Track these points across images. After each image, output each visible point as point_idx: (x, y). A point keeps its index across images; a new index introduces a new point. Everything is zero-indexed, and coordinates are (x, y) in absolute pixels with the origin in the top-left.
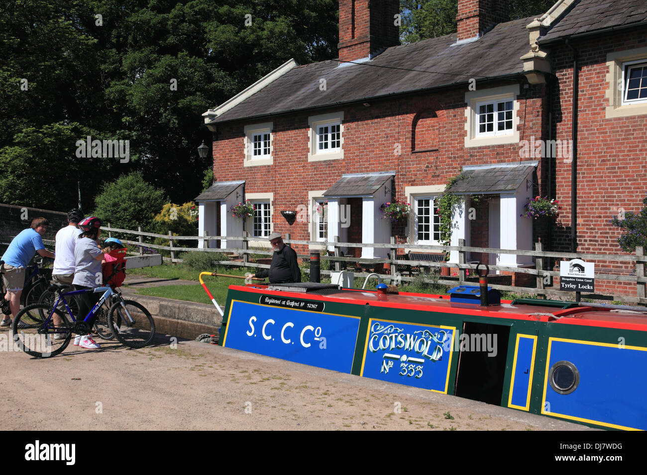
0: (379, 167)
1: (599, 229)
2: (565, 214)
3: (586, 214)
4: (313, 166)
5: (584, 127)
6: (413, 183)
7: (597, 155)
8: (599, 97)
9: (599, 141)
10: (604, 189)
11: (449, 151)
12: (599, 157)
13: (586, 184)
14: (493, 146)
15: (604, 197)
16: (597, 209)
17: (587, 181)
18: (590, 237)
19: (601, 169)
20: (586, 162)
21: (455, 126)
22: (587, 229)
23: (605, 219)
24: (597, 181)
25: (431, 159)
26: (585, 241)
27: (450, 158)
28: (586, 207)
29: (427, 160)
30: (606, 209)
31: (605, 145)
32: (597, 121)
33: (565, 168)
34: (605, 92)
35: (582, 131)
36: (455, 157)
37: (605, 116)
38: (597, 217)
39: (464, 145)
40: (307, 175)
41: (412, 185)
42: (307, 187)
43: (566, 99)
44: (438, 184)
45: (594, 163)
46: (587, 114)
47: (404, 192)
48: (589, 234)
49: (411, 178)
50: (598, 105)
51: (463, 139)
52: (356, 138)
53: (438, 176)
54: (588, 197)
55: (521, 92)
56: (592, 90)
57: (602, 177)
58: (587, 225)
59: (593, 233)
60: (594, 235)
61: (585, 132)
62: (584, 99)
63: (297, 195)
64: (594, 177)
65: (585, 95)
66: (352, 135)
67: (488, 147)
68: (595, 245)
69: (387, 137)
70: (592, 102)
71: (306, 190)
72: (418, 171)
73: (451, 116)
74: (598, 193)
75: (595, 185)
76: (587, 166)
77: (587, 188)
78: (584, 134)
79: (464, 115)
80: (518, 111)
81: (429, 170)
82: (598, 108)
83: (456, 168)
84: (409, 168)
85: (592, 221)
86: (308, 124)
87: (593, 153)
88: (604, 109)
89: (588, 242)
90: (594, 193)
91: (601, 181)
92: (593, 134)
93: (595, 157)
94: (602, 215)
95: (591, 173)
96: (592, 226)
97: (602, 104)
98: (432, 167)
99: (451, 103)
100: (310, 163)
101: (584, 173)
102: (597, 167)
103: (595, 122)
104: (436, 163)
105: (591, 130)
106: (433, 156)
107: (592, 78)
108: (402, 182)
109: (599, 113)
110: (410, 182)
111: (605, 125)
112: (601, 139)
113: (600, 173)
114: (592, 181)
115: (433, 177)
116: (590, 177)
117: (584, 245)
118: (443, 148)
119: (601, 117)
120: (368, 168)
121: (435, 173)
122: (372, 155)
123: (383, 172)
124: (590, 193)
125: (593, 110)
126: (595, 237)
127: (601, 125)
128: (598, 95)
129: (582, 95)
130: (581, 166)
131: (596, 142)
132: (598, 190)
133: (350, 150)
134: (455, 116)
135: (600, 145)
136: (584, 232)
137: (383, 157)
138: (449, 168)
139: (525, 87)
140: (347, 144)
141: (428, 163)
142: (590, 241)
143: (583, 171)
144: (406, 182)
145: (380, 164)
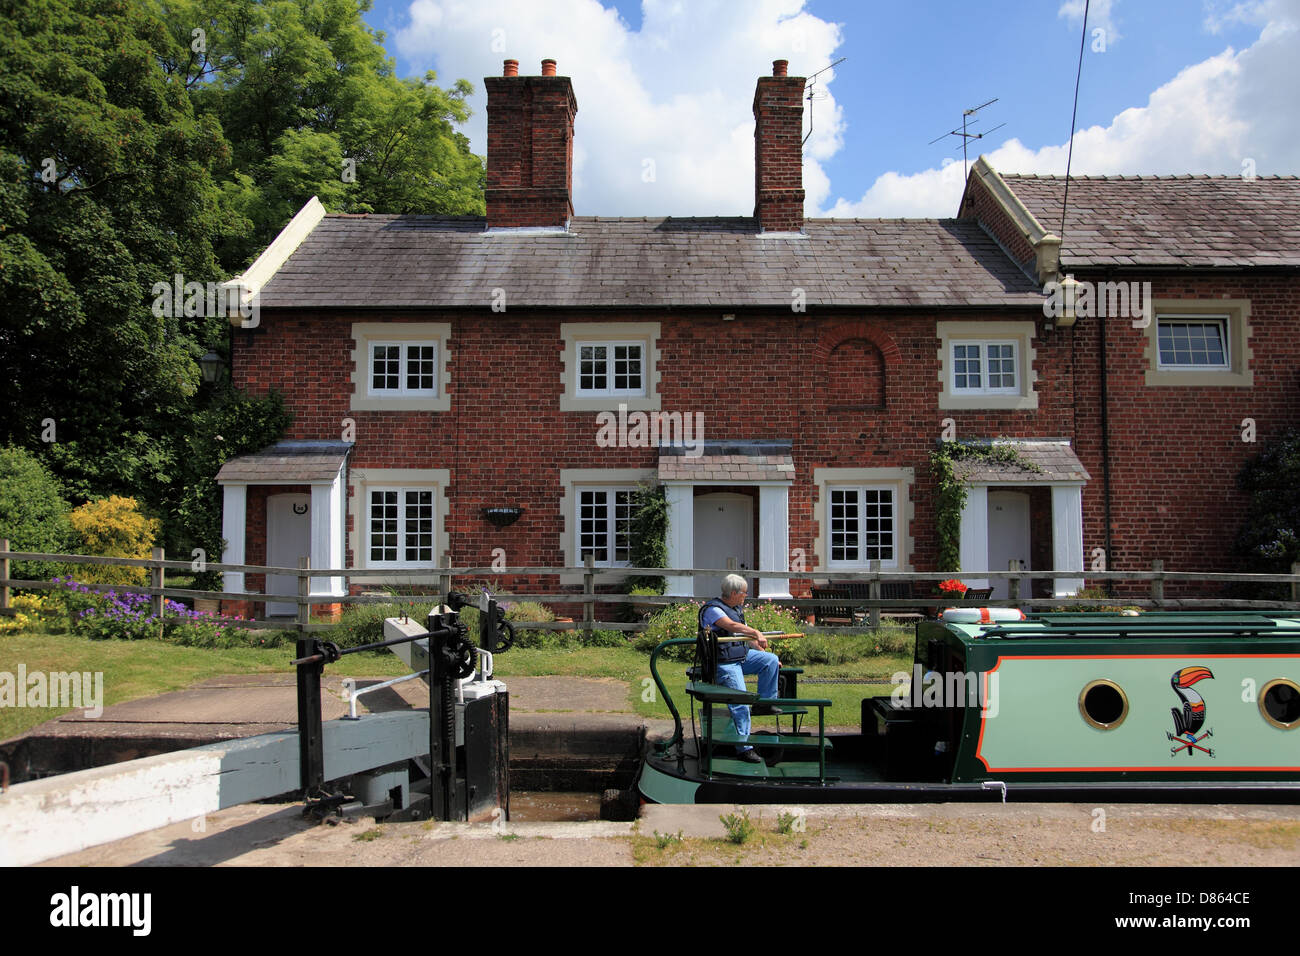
0: (751, 431)
1: (1142, 537)
2: (1090, 517)
3: (1122, 517)
4: (574, 419)
5: (1115, 394)
6: (832, 462)
7: (1136, 435)
8: (1136, 356)
9: (1137, 416)
10: (1146, 481)
11: (908, 412)
12: (1139, 438)
13: (1120, 474)
14: (992, 411)
15: (1147, 493)
16: (1138, 509)
17: (1122, 471)
18: (1128, 548)
19: (1143, 454)
20: (1121, 443)
21: (918, 373)
22: (1125, 537)
23: (1150, 524)
24: (1137, 471)
25: (872, 424)
26: (1123, 554)
27: (911, 424)
28: (1122, 506)
29: (863, 424)
30: (1151, 509)
31: (1146, 422)
32: (1133, 389)
33: (1089, 451)
34: (1143, 351)
35: (1113, 399)
36: (920, 424)
37: (1144, 383)
38: (1139, 520)
39: (937, 406)
40: (555, 437)
41: (830, 466)
42: (559, 460)
43: (1086, 352)
44: (886, 466)
45: (1132, 446)
46: (1120, 378)
47: (813, 477)
48: (1127, 545)
49: (829, 453)
50: (1134, 367)
51: (936, 395)
52: (693, 374)
53: (887, 453)
54: (1125, 493)
55: (1038, 333)
56: (1124, 345)
57: (1144, 465)
58: (1125, 531)
59: (1133, 543)
60: (1135, 545)
61: (1116, 402)
62: (1114, 356)
63: (525, 477)
64: (1132, 465)
65: (1115, 350)
66: (683, 368)
67: (985, 411)
68: (1137, 560)
69: (772, 379)
70: (1125, 361)
71: (552, 466)
72: (844, 442)
73: (909, 356)
74: (1139, 487)
75: (1133, 476)
76: (1123, 449)
77: (1122, 480)
78: (1116, 405)
79: (936, 357)
80: (1034, 362)
81: (866, 442)
82: (1135, 370)
83: (922, 441)
84: (824, 436)
85: (1131, 526)
86: (559, 336)
87: (1130, 432)
88: (1143, 372)
89: (1127, 556)
90: (1133, 487)
91: (1143, 471)
92: (1129, 405)
93: (1133, 438)
94: (1146, 518)
95: (1128, 460)
96: (1132, 534)
97: (1139, 367)
98: (872, 436)
99: (909, 335)
100: (565, 413)
101: (1117, 459)
102: (1136, 451)
103: (1131, 388)
104: (882, 430)
105: (1126, 399)
106: (873, 418)
107: (1123, 328)
108: (806, 459)
109: (1136, 378)
110: (825, 459)
111: (1146, 394)
112: (1141, 413)
113: (1140, 459)
114: (1130, 470)
115: (875, 453)
116: (1127, 465)
117: (1121, 560)
118: (895, 407)
119: (1139, 383)
120: (726, 431)
121: (880, 447)
122: (735, 408)
123: (761, 440)
124: (1127, 487)
125: (1127, 372)
126: (1136, 548)
127: (1139, 394)
128: (1134, 352)
129: (1111, 350)
130: (1113, 448)
131: (1133, 416)
132: (1138, 484)
133: (678, 396)
134: (917, 357)
135: (1139, 421)
136: (1120, 542)
137: (763, 413)
138: (908, 441)
139: (1046, 328)
140: (667, 385)
141: (864, 430)
142: (1130, 554)
143: (1116, 456)
144: (817, 460)
145: (753, 425)
